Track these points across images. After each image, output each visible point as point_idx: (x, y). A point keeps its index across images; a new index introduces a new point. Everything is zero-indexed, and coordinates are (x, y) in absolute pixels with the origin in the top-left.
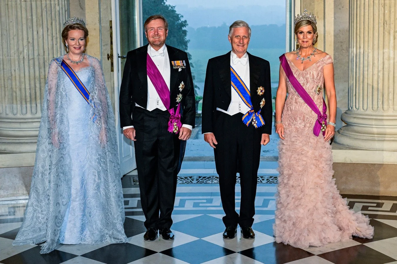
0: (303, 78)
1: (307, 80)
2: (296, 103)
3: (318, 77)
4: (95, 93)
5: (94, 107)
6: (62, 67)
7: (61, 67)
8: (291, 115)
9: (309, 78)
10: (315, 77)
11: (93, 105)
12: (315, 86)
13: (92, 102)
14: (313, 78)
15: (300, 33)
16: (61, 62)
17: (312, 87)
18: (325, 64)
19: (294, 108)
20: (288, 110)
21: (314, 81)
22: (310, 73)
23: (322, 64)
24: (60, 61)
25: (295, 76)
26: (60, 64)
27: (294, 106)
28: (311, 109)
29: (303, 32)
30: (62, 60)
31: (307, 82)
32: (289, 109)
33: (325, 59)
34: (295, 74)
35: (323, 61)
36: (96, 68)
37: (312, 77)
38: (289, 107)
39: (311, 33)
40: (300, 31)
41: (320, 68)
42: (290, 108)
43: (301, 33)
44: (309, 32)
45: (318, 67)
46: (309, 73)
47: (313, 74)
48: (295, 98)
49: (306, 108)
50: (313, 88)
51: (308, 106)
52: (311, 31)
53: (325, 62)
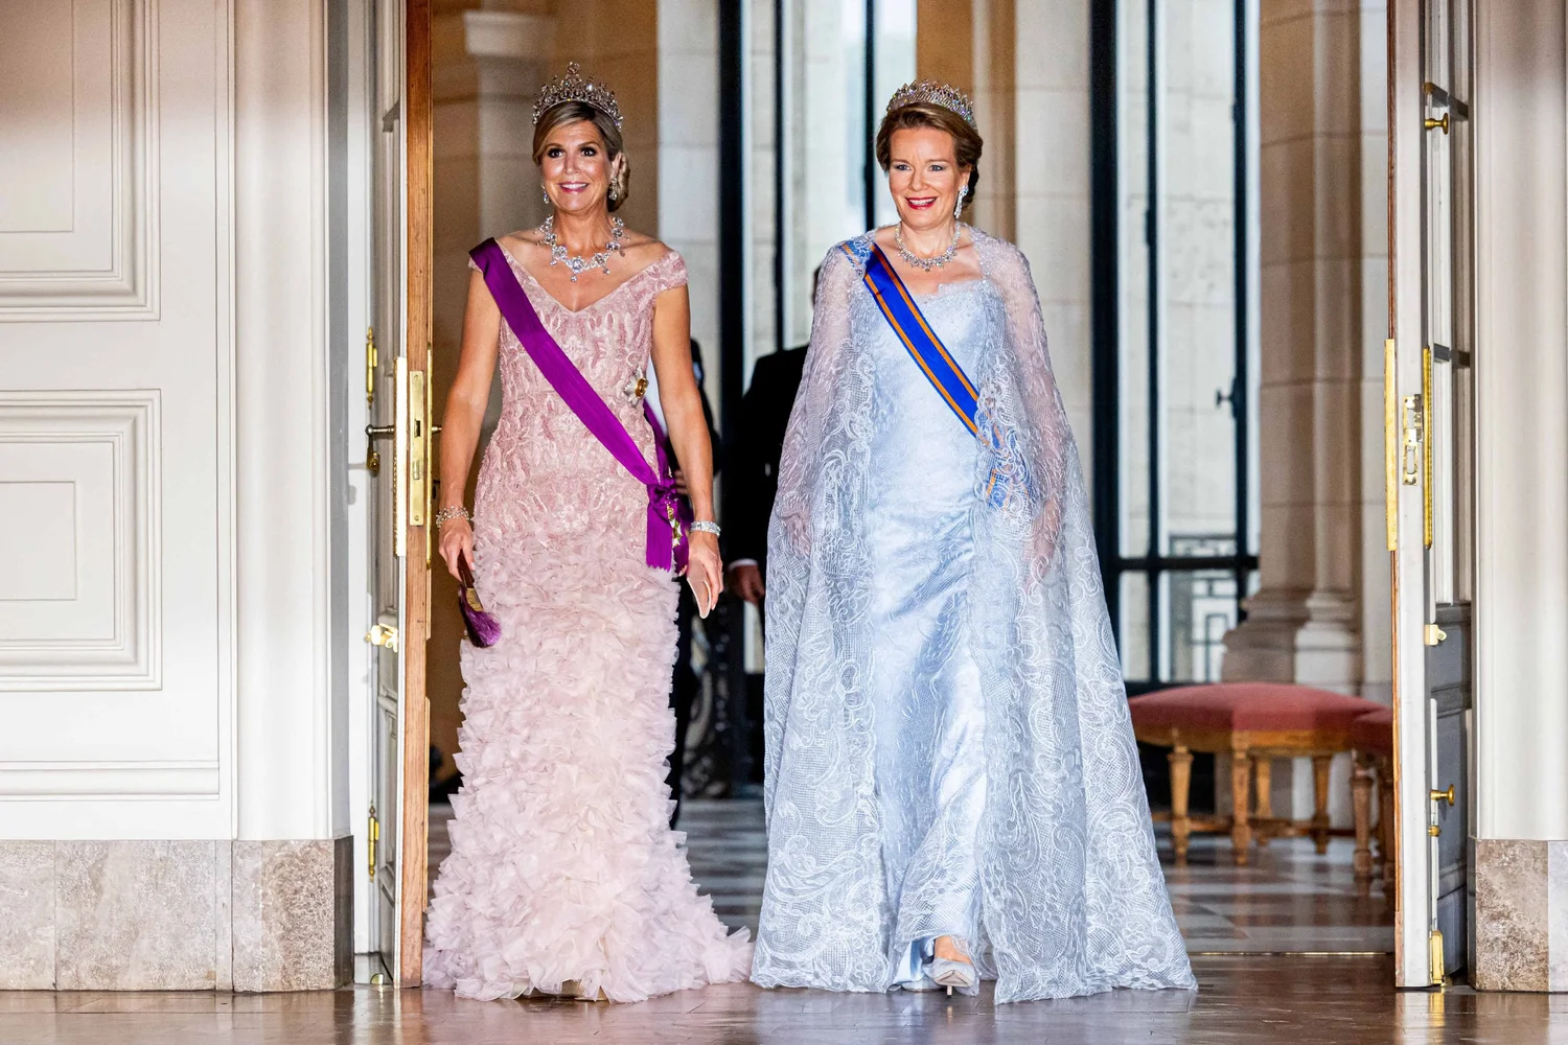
0: (583, 336)
1: (596, 346)
2: (549, 436)
3: (638, 339)
4: (998, 388)
5: (992, 445)
6: (868, 278)
7: (864, 280)
8: (529, 485)
9: (607, 340)
10: (630, 335)
11: (989, 435)
12: (625, 373)
13: (988, 423)
14: (622, 340)
15: (550, 154)
16: (866, 259)
17: (614, 374)
18: (663, 287)
19: (538, 457)
20: (511, 466)
21: (624, 353)
22: (611, 320)
23: (654, 285)
24: (863, 255)
25: (550, 330)
26: (863, 267)
27: (538, 451)
28: (611, 457)
29: (563, 151)
30: (870, 248)
31: (597, 358)
32: (517, 462)
33: (665, 265)
34: (548, 320)
35: (656, 274)
36: (1008, 286)
37: (616, 338)
38: (515, 457)
39: (595, 152)
40: (553, 147)
41: (643, 303)
42: (522, 459)
43: (556, 156)
44: (586, 150)
45: (638, 297)
46: (605, 320)
47: (622, 326)
48: (543, 417)
49: (593, 453)
50: (618, 378)
51: (601, 446)
52: (592, 145)
53: (663, 278)
